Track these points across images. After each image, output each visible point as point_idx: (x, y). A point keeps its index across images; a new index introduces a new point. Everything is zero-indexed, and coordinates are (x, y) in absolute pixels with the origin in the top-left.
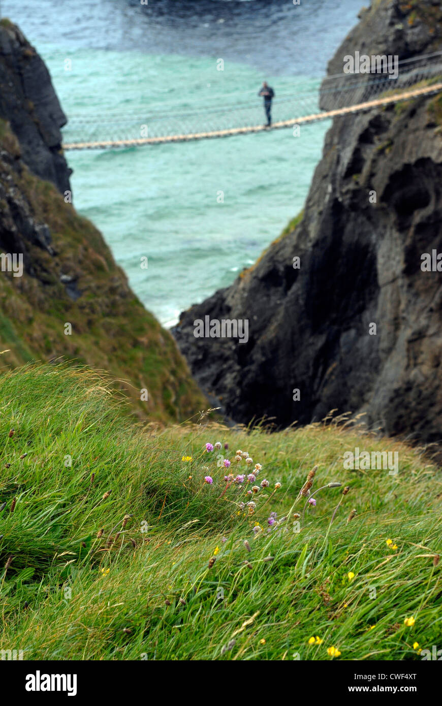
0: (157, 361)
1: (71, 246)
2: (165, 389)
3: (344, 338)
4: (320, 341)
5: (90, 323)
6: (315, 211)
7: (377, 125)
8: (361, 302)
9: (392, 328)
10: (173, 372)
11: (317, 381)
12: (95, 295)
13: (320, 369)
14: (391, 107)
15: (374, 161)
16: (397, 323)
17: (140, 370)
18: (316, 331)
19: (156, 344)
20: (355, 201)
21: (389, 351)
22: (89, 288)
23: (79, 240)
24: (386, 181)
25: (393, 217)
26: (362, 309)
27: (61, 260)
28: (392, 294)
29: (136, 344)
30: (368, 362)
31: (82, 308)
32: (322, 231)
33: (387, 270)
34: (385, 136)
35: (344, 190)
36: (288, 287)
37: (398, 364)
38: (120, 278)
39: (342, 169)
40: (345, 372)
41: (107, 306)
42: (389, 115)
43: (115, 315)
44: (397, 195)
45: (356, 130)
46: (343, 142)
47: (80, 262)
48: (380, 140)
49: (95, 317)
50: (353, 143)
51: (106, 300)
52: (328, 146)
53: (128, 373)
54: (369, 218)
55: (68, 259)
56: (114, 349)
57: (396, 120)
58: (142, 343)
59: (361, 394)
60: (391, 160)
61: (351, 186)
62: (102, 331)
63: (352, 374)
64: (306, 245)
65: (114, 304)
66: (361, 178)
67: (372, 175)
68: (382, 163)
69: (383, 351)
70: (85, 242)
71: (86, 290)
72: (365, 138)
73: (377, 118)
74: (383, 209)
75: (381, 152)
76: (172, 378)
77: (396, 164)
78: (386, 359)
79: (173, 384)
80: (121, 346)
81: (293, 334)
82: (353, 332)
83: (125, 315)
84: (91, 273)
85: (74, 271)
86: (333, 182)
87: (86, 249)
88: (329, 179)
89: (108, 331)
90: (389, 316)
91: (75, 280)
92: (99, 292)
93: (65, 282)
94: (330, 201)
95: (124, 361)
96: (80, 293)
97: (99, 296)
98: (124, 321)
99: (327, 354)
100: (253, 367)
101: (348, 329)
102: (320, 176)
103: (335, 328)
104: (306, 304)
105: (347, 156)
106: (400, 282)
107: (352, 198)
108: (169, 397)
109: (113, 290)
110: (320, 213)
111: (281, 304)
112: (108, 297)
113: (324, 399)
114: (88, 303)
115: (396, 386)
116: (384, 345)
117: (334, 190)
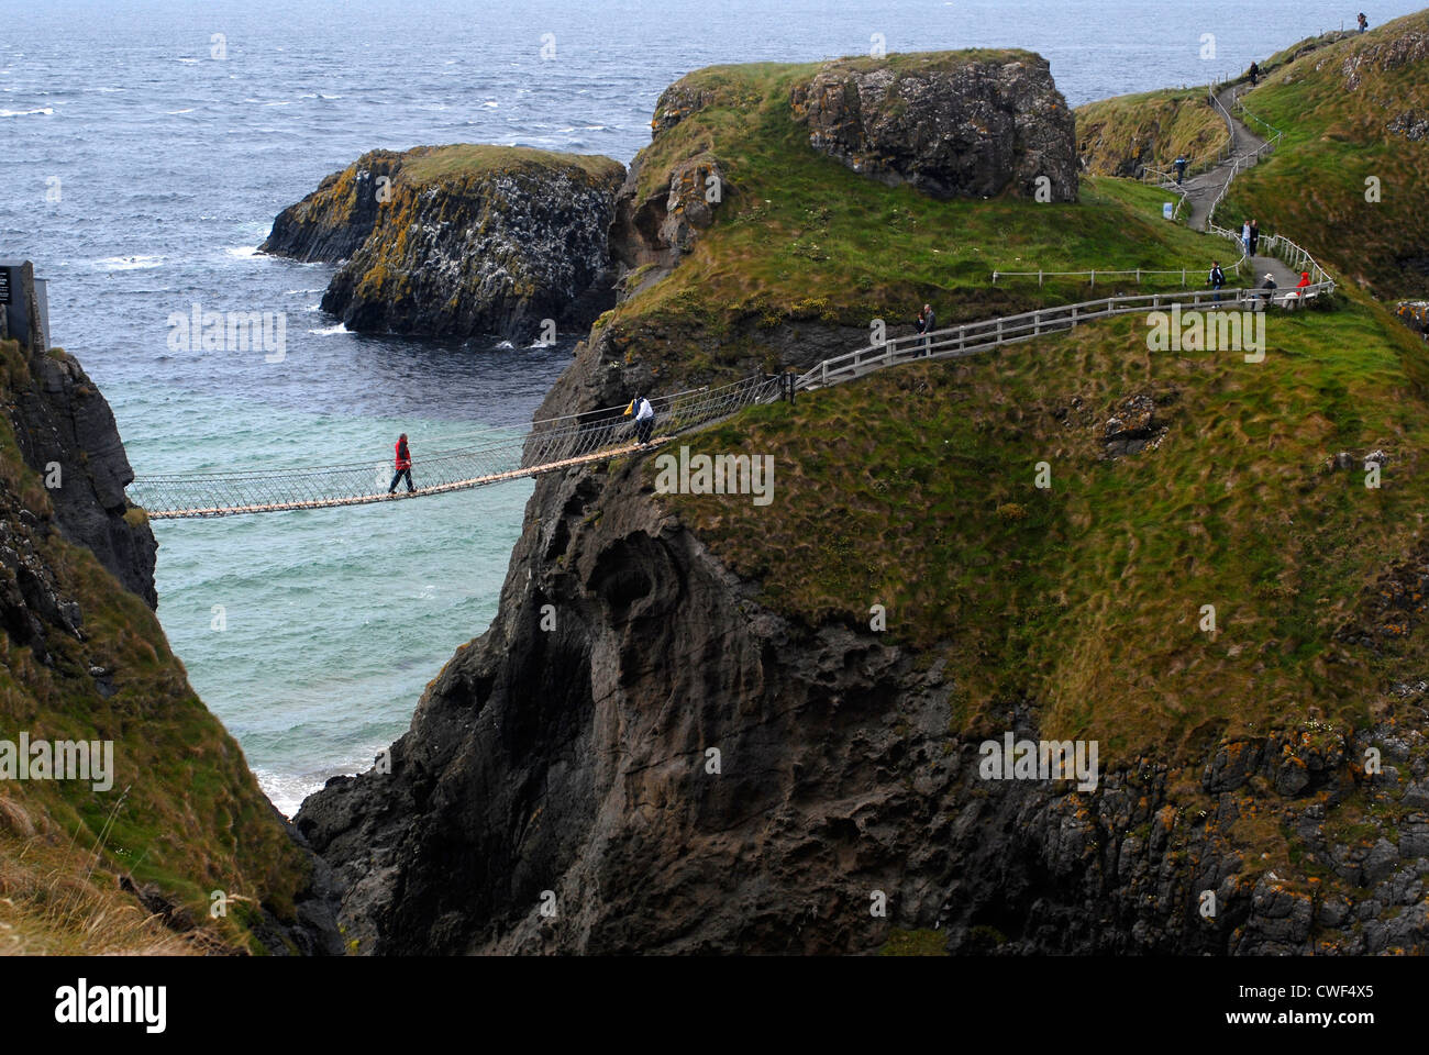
0: (212, 777)
1: (109, 630)
2: (220, 811)
3: (551, 773)
4: (522, 778)
5: (125, 727)
6: (512, 604)
7: (587, 491)
8: (574, 725)
9: (610, 758)
10: (235, 792)
11: (517, 831)
12: (136, 691)
13: (522, 815)
14: (603, 466)
15: (580, 537)
16: (615, 751)
17: (188, 787)
18: (516, 763)
19: (215, 755)
20: (560, 590)
21: (607, 787)
22: (129, 682)
23: (120, 624)
24: (594, 563)
25: (605, 610)
26: (575, 734)
27: (92, 647)
28: (609, 713)
29: (187, 755)
30: (582, 804)
31: (115, 707)
32: (520, 630)
33: (603, 681)
34: (595, 504)
35: (545, 576)
36: (480, 707)
37: (616, 805)
38: (173, 671)
39: (544, 549)
40: (552, 819)
41: (152, 707)
42: (601, 478)
43: (162, 719)
44: (609, 581)
45: (562, 498)
46: (545, 513)
47: (119, 650)
48: (589, 510)
49: (133, 719)
50: (557, 512)
51: (151, 699)
52: (529, 518)
53: (167, 790)
54: (579, 613)
55: (103, 646)
56: (156, 760)
57: (608, 482)
58: (197, 754)
59: (573, 847)
60: (599, 534)
61: (554, 571)
62: (140, 738)
63: (562, 820)
64: (501, 649)
65: (161, 703)
66: (565, 560)
67: (578, 555)
68: (590, 538)
69: (599, 789)
70: (129, 625)
71: (123, 685)
72: (572, 508)
73: (587, 481)
74: (594, 600)
75: (590, 525)
76: (232, 798)
77: (606, 540)
78: (603, 799)
79: (232, 806)
80: (166, 756)
81: (485, 768)
82: (563, 765)
83: (176, 718)
84: (133, 664)
85: (110, 661)
86: (533, 567)
87: (129, 634)
88: (529, 562)
89: (149, 737)
90: (606, 742)
91: (110, 673)
92: (141, 688)
93: (96, 675)
94: (529, 592)
95: (166, 775)
96: (116, 689)
97: (140, 694)
98: (174, 726)
99: (530, 794)
100: (434, 815)
101: (556, 762)
102: (519, 559)
103: (541, 760)
104: (503, 729)
105: (550, 531)
106: (617, 695)
107: (554, 587)
108: (226, 821)
109: (161, 686)
110: (519, 607)
111: (470, 729)
112: (152, 695)
113: (526, 856)
114: (123, 702)
115: (612, 834)
116: (601, 780)
117: (535, 576)
